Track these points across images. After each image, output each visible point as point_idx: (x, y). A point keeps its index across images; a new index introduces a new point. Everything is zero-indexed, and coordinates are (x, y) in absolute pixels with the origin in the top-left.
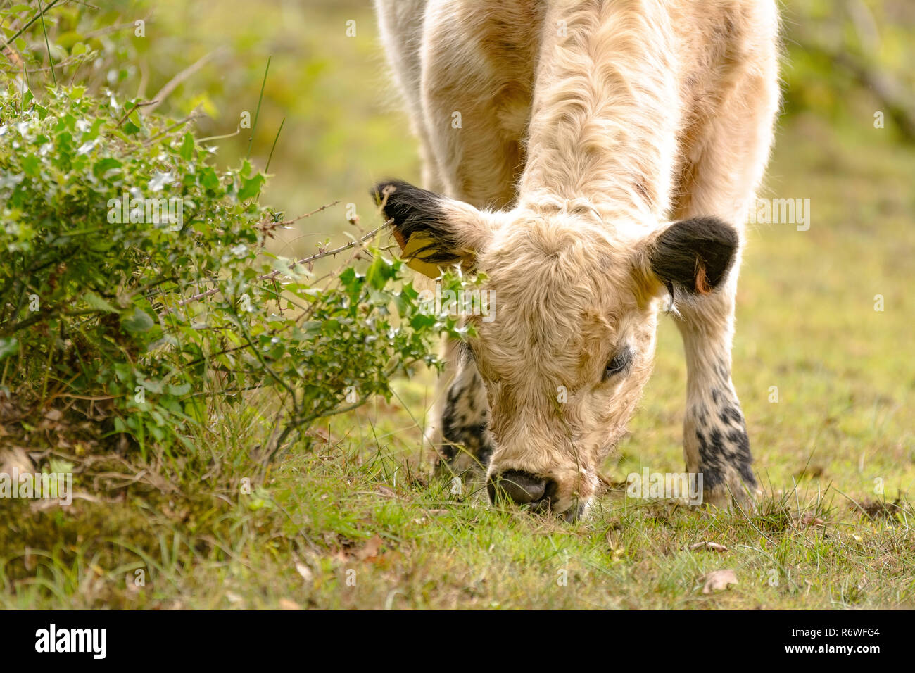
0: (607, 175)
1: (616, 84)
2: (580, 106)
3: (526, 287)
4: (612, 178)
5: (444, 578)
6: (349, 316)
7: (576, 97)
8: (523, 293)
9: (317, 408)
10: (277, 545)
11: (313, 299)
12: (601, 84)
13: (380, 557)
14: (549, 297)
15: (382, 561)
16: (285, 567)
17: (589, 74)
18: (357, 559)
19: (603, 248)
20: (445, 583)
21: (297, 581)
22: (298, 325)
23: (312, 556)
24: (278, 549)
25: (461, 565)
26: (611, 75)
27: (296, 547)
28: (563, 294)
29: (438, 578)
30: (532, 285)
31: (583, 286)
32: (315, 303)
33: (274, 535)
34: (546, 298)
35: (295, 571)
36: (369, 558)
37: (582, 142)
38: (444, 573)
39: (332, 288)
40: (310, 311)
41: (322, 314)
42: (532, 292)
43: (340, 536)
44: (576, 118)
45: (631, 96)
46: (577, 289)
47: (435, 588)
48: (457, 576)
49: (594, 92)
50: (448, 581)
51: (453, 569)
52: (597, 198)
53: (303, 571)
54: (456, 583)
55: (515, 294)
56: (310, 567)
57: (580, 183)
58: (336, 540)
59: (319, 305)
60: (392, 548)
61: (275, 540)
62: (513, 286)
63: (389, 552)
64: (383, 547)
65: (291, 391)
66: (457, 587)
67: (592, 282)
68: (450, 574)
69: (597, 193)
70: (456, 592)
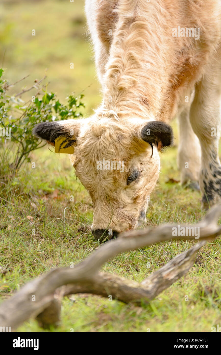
0: (127, 98)
1: (133, 60)
2: (117, 70)
3: (90, 152)
4: (130, 100)
5: (82, 201)
6: (38, 114)
7: (117, 67)
8: (89, 154)
9: (31, 148)
10: (23, 197)
11: (25, 111)
12: (126, 61)
13: (59, 197)
14: (98, 156)
15: (60, 198)
16: (27, 204)
17: (122, 56)
18: (51, 198)
19: (119, 132)
20: (82, 203)
21: (32, 208)
22: (21, 119)
23: (35, 199)
24: (23, 198)
25: (87, 196)
26: (131, 57)
27: (29, 197)
28: (103, 154)
29: (80, 202)
30: (92, 151)
31: (110, 150)
32: (26, 111)
33: (21, 193)
34: (97, 156)
35: (30, 205)
36: (55, 198)
37: (118, 85)
38: (82, 200)
39: (31, 105)
40: (24, 114)
41: (29, 115)
42: (92, 154)
43: (44, 191)
44: (116, 76)
45: (139, 65)
46: (108, 151)
47: (80, 205)
48: (86, 200)
49: (123, 64)
50: (84, 202)
51: (84, 198)
52: (122, 109)
53: (33, 205)
54: (86, 203)
55: (87, 155)
56: (35, 203)
57: (116, 102)
58: (43, 193)
59: (27, 112)
60: (62, 193)
61: (22, 195)
62: (85, 152)
63: (62, 195)
64: (60, 193)
65: (21, 143)
66: (86, 204)
67: (114, 147)
68: (84, 200)
69: (122, 106)
70: (87, 206)
